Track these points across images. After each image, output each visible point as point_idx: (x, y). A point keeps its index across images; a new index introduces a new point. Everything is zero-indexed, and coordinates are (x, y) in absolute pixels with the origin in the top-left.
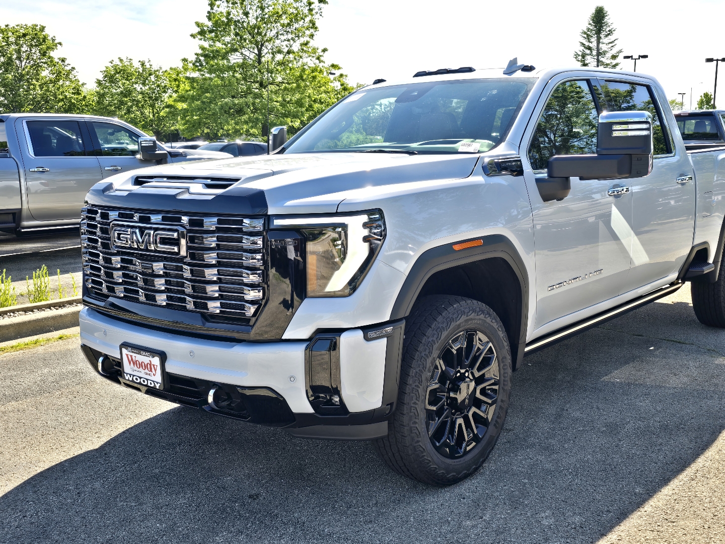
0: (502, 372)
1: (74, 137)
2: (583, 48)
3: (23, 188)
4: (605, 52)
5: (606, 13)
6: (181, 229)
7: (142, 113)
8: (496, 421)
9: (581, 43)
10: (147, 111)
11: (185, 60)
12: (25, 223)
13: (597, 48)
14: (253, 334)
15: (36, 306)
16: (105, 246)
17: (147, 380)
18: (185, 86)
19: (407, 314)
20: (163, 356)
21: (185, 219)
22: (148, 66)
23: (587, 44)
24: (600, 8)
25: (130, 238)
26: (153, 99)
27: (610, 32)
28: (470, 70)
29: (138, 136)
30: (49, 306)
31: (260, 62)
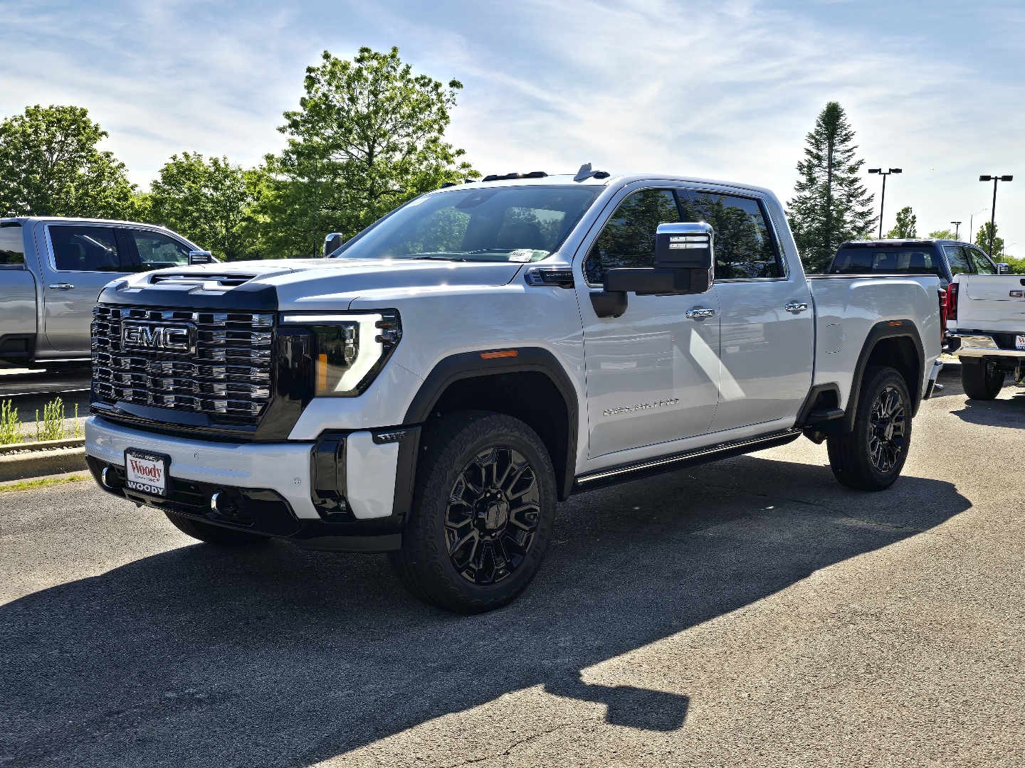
0: (543, 497)
1: (110, 250)
2: (809, 157)
3: (40, 310)
4: (840, 163)
5: (841, 112)
6: (191, 326)
7: (212, 227)
8: (534, 551)
9: (807, 150)
10: (219, 225)
11: (269, 158)
12: (42, 353)
13: (829, 158)
14: (259, 434)
15: (45, 444)
16: (116, 346)
17: (151, 486)
18: (269, 193)
19: (424, 419)
20: (167, 460)
21: (195, 316)
22: (223, 165)
23: (815, 151)
24: (834, 104)
25: (141, 335)
26: (227, 207)
27: (847, 138)
28: (540, 175)
29: (189, 249)
30: (61, 445)
31: (370, 163)
